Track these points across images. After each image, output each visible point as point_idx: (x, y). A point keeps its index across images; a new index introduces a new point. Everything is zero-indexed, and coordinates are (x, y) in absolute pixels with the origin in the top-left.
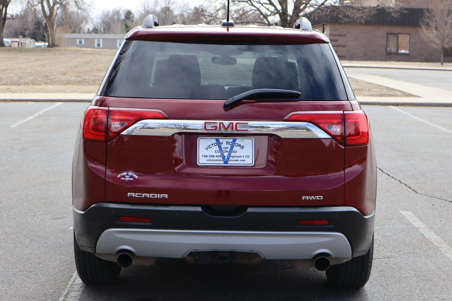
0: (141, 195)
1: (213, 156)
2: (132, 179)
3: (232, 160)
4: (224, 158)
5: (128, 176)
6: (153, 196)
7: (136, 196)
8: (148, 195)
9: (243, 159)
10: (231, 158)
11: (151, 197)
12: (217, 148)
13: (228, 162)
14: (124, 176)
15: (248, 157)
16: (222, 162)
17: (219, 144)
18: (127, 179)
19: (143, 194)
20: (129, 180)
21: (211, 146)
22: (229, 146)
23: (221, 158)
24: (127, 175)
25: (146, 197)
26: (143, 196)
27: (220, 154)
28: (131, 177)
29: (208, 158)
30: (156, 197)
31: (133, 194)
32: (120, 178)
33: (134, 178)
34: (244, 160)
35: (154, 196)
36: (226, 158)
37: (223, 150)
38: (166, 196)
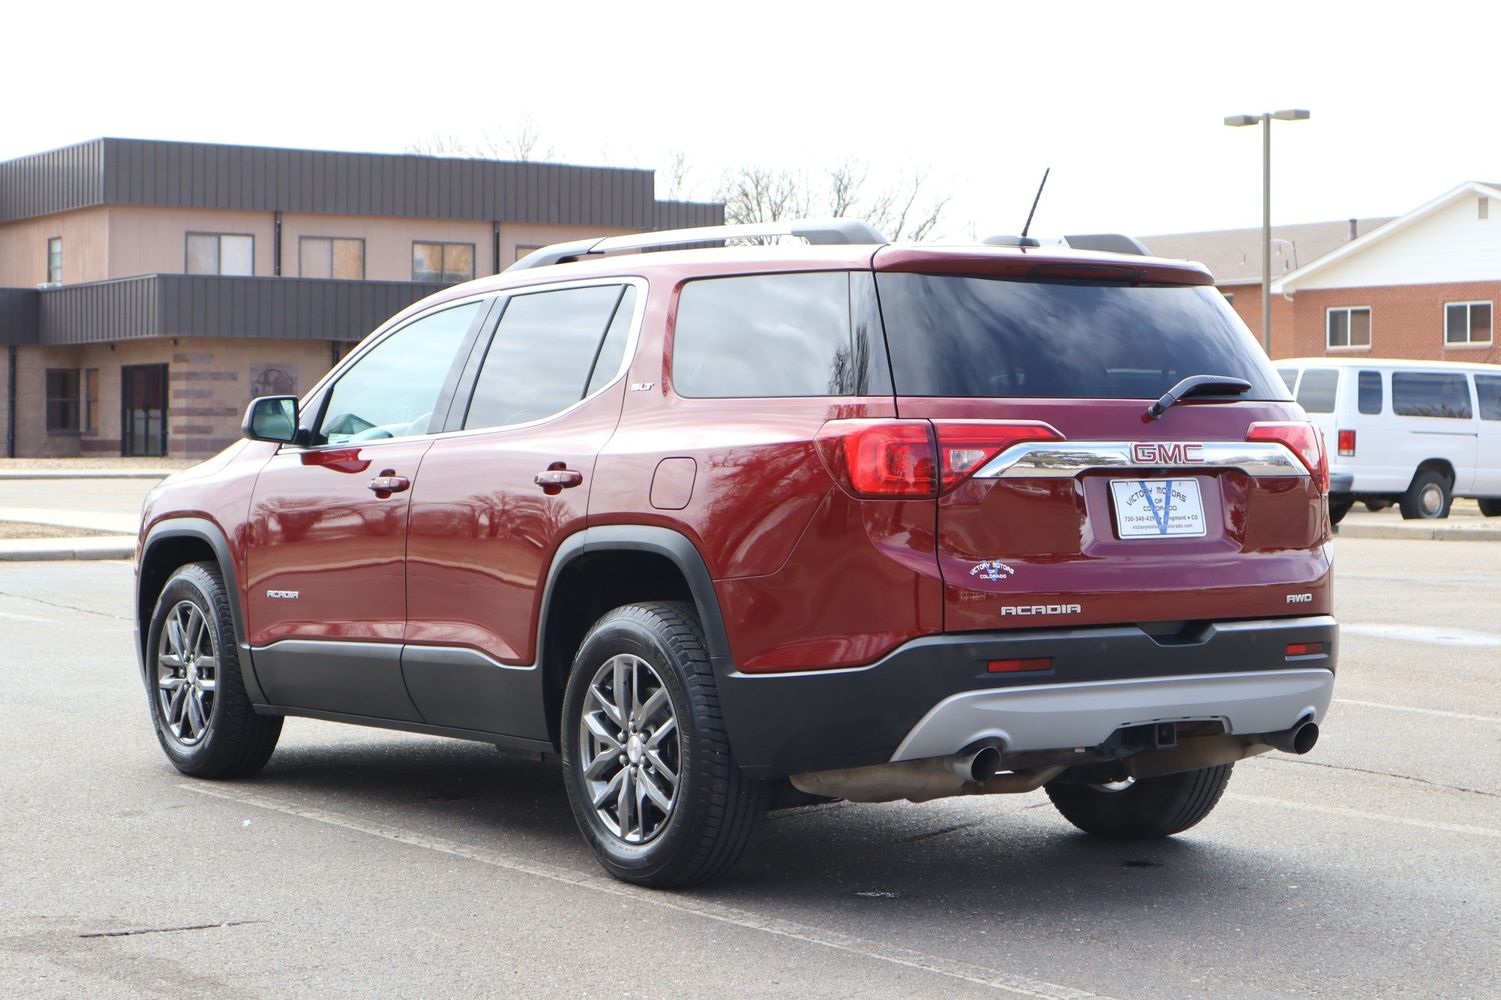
0: (1030, 610)
1: (1141, 519)
2: (1004, 576)
3: (1172, 527)
4: (1159, 523)
5: (994, 571)
6: (1053, 609)
7: (1020, 613)
8: (1044, 610)
9: (1188, 522)
10: (1170, 522)
11: (1049, 612)
12: (1144, 501)
13: (1166, 530)
14: (985, 571)
15: (1196, 517)
16: (1158, 531)
17: (1146, 493)
18: (994, 576)
19: (1034, 608)
20: (998, 579)
21: (1135, 497)
22: (1163, 497)
23: (1155, 523)
24: (991, 568)
25: (1039, 613)
26: (1034, 612)
27: (1151, 514)
28: (1001, 571)
29: (1135, 523)
30: (1058, 612)
31: (1013, 611)
32: (977, 575)
33: (1007, 573)
34: (1191, 525)
35: (1055, 609)
36: (1162, 521)
37: (1156, 505)
38: (1078, 609)
